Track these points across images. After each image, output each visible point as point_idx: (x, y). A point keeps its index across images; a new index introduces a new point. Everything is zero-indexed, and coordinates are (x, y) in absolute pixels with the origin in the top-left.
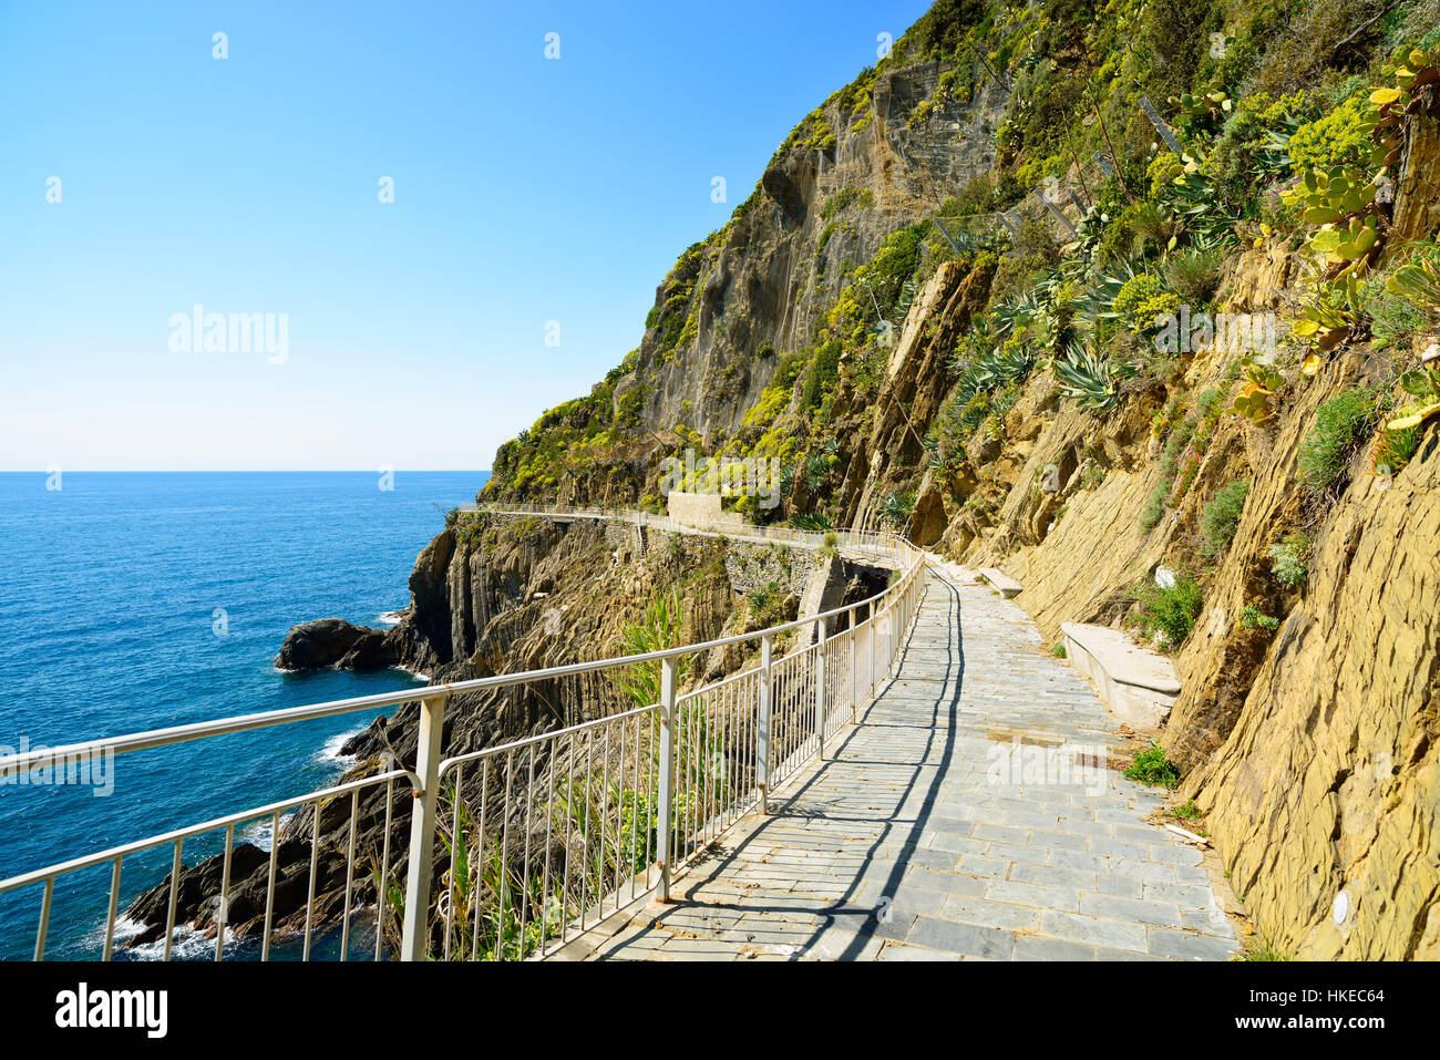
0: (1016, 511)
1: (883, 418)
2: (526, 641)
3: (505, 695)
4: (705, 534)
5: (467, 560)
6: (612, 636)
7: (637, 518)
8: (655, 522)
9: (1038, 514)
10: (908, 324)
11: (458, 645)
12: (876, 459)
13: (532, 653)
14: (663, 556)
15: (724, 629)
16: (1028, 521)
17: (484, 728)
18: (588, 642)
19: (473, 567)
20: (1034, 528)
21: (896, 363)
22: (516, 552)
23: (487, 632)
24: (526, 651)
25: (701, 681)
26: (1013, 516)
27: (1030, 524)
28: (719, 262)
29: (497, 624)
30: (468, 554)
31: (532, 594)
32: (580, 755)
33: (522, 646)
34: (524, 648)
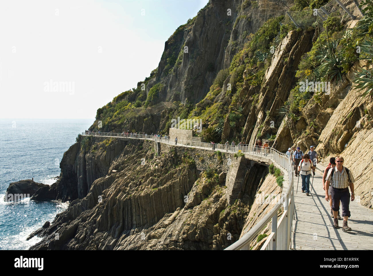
0: (329, 138)
1: (263, 97)
2: (109, 191)
3: (100, 213)
4: (185, 146)
5: (85, 156)
6: (146, 189)
7: (155, 139)
8: (163, 141)
9: (340, 140)
10: (274, 58)
11: (81, 192)
12: (260, 116)
13: (111, 196)
14: (167, 155)
15: (193, 187)
16: (335, 142)
17: (91, 228)
18: (135, 192)
19: (87, 159)
20: (338, 145)
21: (268, 75)
22: (105, 153)
23: (93, 186)
24: (109, 195)
25: (183, 209)
26: (327, 140)
27: (336, 144)
28: (192, 31)
29: (97, 183)
30: (85, 153)
31: (111, 171)
32: (132, 239)
33: (107, 193)
34: (108, 194)
